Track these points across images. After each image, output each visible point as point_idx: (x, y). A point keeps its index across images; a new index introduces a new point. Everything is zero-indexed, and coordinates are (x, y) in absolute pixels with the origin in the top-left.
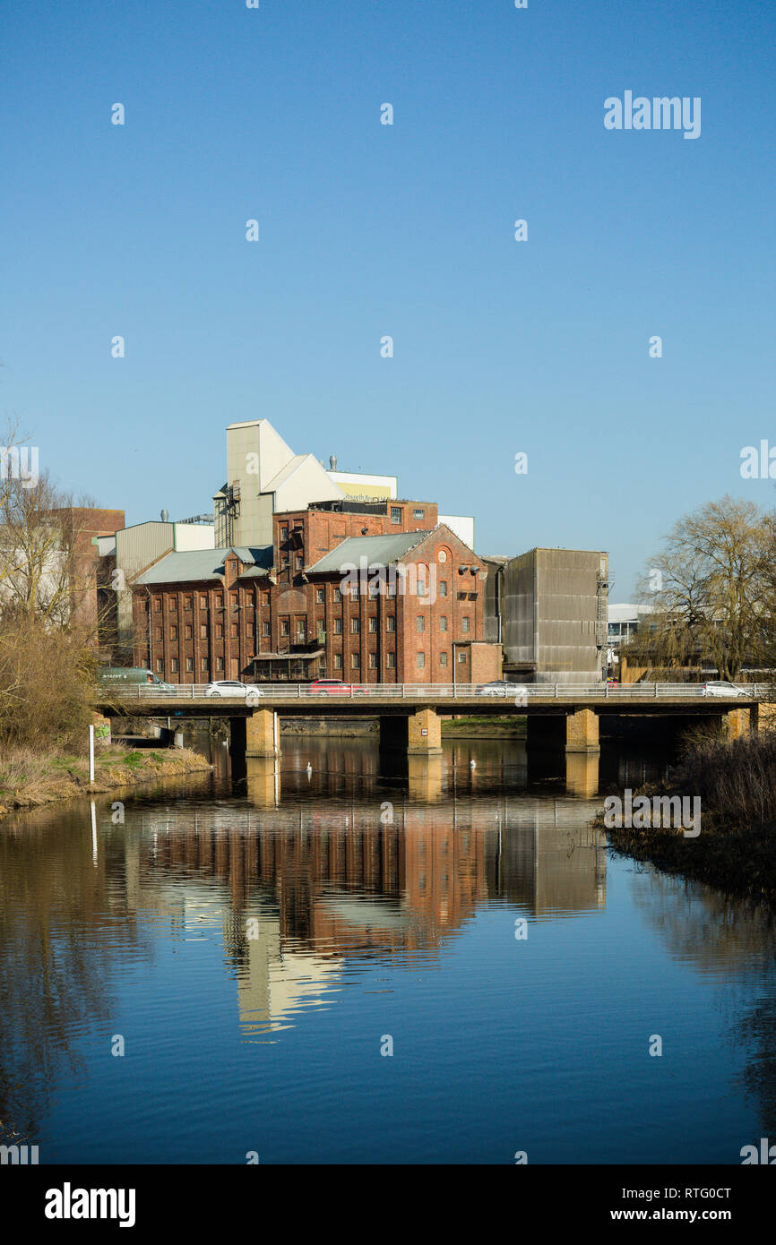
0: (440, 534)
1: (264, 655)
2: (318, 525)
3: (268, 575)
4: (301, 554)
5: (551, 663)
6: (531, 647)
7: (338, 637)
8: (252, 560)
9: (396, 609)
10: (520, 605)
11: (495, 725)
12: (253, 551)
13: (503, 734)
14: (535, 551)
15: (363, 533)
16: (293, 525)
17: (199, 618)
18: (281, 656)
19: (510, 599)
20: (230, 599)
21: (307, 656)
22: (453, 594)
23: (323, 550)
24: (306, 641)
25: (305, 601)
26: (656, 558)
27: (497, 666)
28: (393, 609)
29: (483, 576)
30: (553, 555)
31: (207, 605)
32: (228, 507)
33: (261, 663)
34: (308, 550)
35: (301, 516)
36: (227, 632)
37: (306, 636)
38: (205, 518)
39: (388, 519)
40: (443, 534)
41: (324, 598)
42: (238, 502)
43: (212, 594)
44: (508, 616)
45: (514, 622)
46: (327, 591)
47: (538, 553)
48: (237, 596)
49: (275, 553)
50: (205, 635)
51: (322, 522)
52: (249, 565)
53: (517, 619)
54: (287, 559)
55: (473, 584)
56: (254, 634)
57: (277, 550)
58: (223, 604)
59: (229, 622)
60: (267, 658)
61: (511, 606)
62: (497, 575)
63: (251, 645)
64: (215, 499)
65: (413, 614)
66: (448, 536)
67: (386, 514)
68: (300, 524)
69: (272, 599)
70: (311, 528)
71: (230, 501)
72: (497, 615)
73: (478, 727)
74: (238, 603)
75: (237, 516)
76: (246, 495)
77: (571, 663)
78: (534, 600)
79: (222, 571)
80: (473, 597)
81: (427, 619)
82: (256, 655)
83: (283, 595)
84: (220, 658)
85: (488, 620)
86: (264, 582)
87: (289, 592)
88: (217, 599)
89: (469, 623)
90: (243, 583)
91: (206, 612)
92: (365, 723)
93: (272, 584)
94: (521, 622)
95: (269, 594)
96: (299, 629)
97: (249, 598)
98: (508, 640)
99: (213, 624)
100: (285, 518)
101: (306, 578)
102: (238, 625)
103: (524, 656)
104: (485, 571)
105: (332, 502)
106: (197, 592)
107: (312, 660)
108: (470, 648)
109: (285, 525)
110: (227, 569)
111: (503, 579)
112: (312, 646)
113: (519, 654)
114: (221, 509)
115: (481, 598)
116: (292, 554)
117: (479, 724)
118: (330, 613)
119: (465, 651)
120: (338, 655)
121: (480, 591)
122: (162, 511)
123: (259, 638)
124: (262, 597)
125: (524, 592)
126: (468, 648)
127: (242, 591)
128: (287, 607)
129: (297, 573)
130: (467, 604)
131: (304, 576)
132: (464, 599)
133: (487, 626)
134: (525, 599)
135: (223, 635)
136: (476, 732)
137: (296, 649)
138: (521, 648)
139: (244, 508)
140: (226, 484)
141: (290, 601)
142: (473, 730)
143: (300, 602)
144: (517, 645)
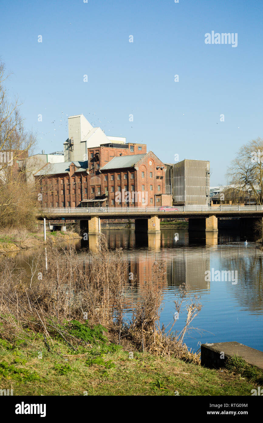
0: (150, 155)
1: (85, 200)
2: (104, 152)
3: (86, 171)
4: (98, 163)
5: (190, 202)
6: (183, 196)
7: (113, 193)
8: (80, 166)
9: (134, 182)
10: (179, 180)
11: (171, 224)
12: (80, 163)
13: (175, 227)
14: (184, 161)
15: (120, 155)
16: (95, 152)
17: (61, 187)
18: (91, 200)
19: (175, 179)
20: (72, 180)
21: (101, 200)
22: (154, 177)
23: (106, 161)
24: (101, 195)
25: (100, 180)
26: (234, 160)
27: (171, 203)
28: (133, 182)
29: (165, 170)
30: (191, 162)
31: (63, 182)
32: (69, 147)
33: (84, 204)
34: (101, 162)
35: (98, 149)
36: (71, 192)
37: (101, 193)
38: (58, 153)
39: (129, 150)
40: (151, 155)
41: (107, 179)
42: (73, 145)
43: (65, 178)
44: (175, 184)
45: (177, 187)
46: (108, 176)
47: (185, 162)
48: (75, 179)
49: (88, 163)
50: (63, 193)
51: (106, 151)
52: (79, 167)
53: (178, 185)
54: (93, 165)
55: (162, 173)
56: (81, 193)
57: (89, 162)
58: (69, 182)
59: (71, 189)
60: (86, 202)
61: (176, 182)
62: (170, 170)
63: (80, 197)
64: (64, 144)
65: (141, 184)
66: (153, 155)
67: (128, 148)
68: (98, 152)
69: (88, 179)
70: (102, 153)
71: (70, 145)
72: (170, 184)
73: (166, 225)
74: (75, 181)
75: (72, 150)
76: (76, 143)
77: (197, 202)
78: (184, 179)
79: (69, 170)
80: (162, 178)
81: (146, 186)
82: (82, 201)
83: (92, 178)
84: (68, 202)
85: (167, 186)
86: (85, 174)
87: (94, 177)
88: (67, 180)
89: (160, 187)
90: (77, 174)
91: (63, 185)
92: (123, 225)
93: (88, 174)
94: (179, 187)
95: (87, 178)
96: (98, 190)
97: (79, 180)
98: (174, 194)
99: (66, 189)
100: (92, 150)
101: (100, 172)
102: (75, 190)
103: (181, 199)
104: (165, 168)
105: (109, 144)
106: (60, 178)
107: (103, 202)
108: (161, 197)
109: (92, 152)
110: (70, 169)
111: (172, 171)
112: (103, 197)
113: (179, 198)
114: (66, 148)
115: (164, 178)
116: (95, 163)
117: (165, 224)
118: (110, 184)
119: (159, 197)
120: (113, 200)
121: (164, 176)
122: (42, 150)
123: (83, 194)
124: (84, 179)
125: (180, 176)
126: (160, 196)
127: (77, 177)
128: (93, 183)
129: (97, 170)
130: (159, 180)
131: (99, 171)
132: (158, 179)
133: (167, 188)
134: (180, 179)
135: (69, 193)
136: (165, 227)
137: (97, 198)
138: (180, 197)
139: (75, 147)
140: (68, 139)
141: (94, 180)
142: (164, 226)
143: (98, 180)
144: (178, 195)
